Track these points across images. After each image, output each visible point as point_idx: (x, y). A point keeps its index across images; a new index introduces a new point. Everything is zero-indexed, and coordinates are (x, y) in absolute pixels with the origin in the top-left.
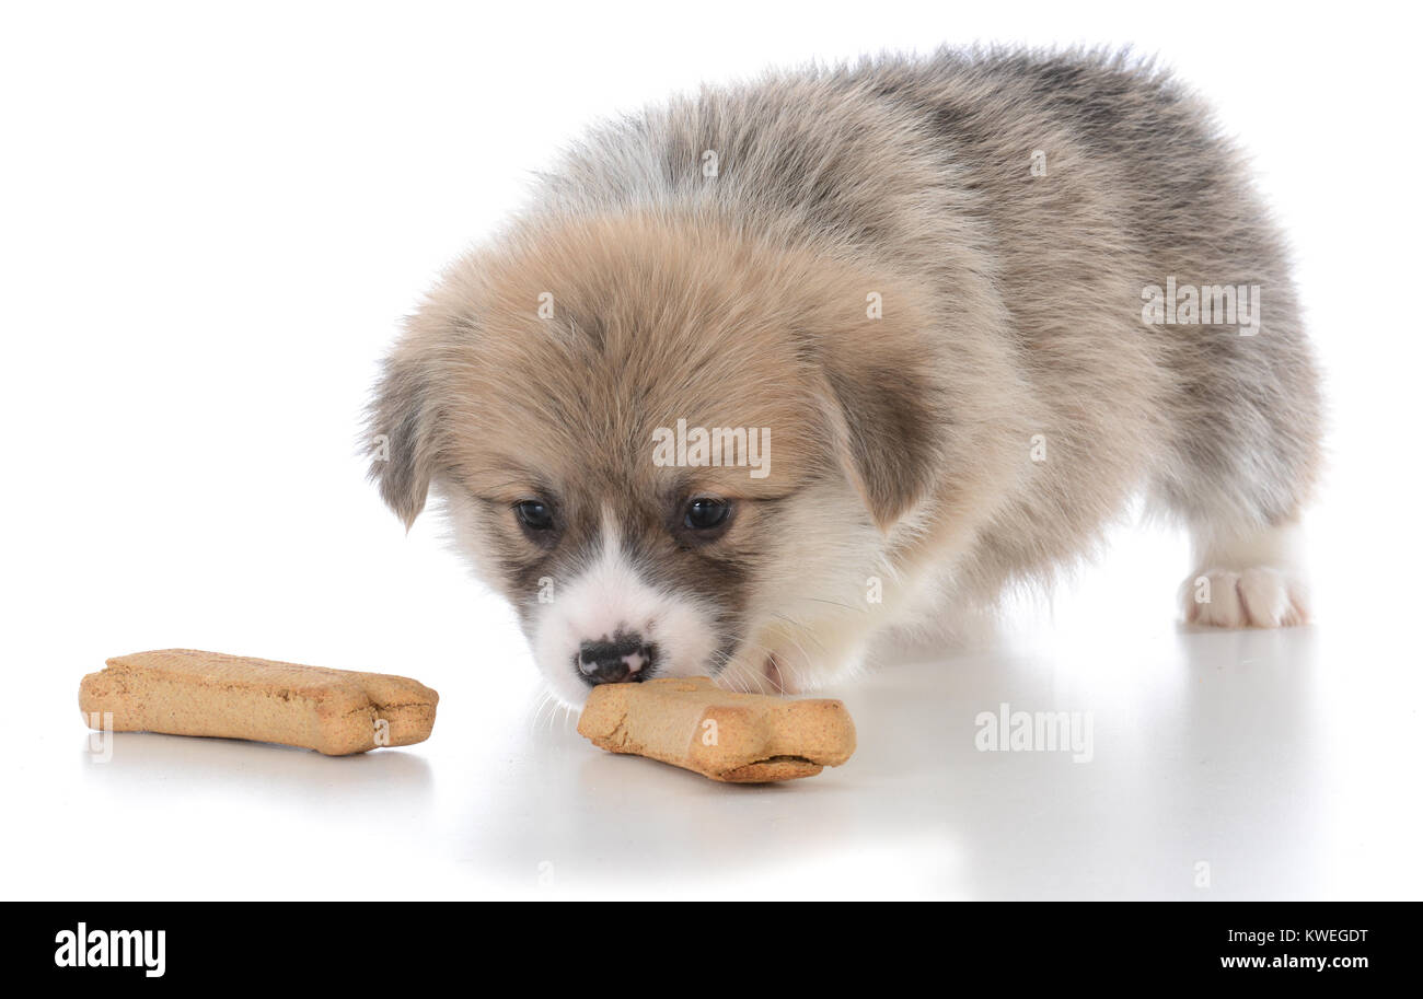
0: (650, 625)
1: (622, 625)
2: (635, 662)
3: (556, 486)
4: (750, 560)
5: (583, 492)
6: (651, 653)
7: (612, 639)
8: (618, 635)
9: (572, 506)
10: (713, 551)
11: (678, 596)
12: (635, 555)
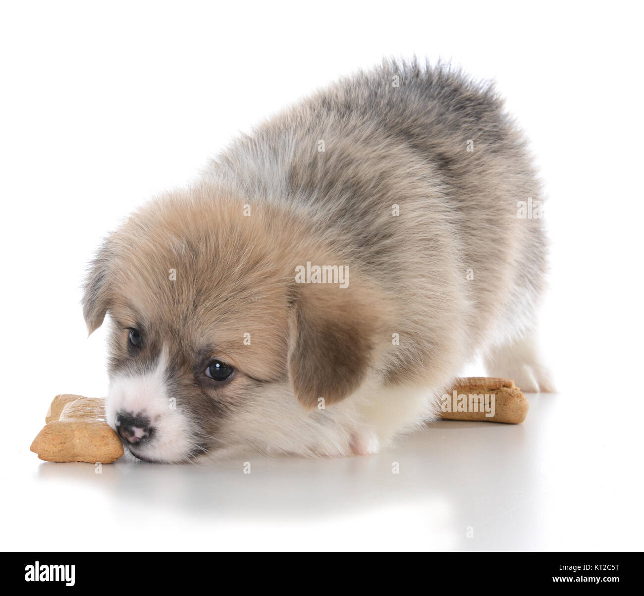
0: (158, 417)
1: (144, 410)
2: (139, 433)
3: (146, 324)
4: (232, 408)
5: (157, 333)
6: (151, 432)
7: (134, 415)
8: (139, 415)
9: (150, 338)
10: (213, 394)
11: (181, 409)
12: (170, 377)
